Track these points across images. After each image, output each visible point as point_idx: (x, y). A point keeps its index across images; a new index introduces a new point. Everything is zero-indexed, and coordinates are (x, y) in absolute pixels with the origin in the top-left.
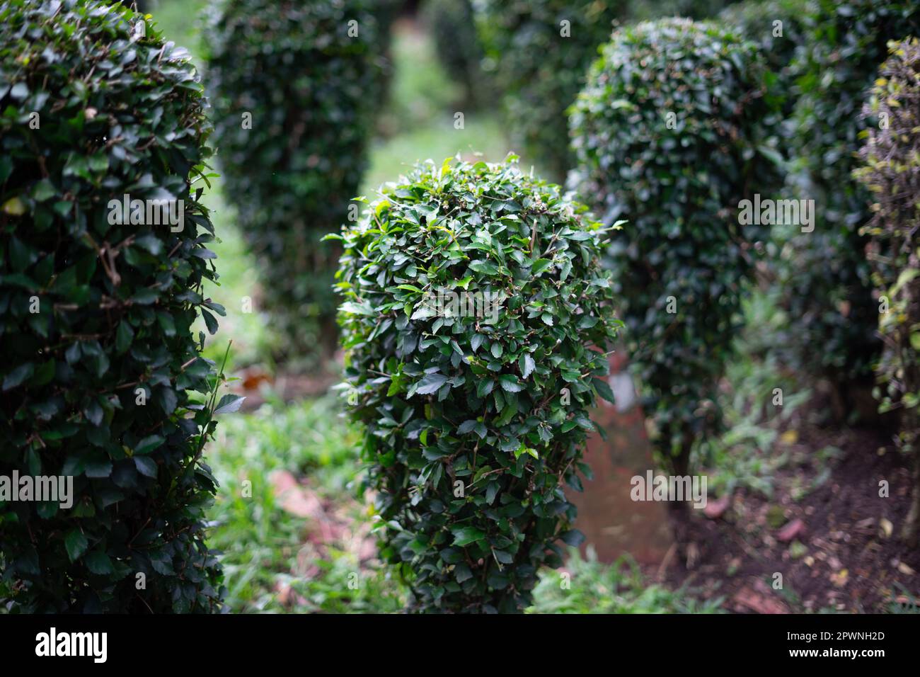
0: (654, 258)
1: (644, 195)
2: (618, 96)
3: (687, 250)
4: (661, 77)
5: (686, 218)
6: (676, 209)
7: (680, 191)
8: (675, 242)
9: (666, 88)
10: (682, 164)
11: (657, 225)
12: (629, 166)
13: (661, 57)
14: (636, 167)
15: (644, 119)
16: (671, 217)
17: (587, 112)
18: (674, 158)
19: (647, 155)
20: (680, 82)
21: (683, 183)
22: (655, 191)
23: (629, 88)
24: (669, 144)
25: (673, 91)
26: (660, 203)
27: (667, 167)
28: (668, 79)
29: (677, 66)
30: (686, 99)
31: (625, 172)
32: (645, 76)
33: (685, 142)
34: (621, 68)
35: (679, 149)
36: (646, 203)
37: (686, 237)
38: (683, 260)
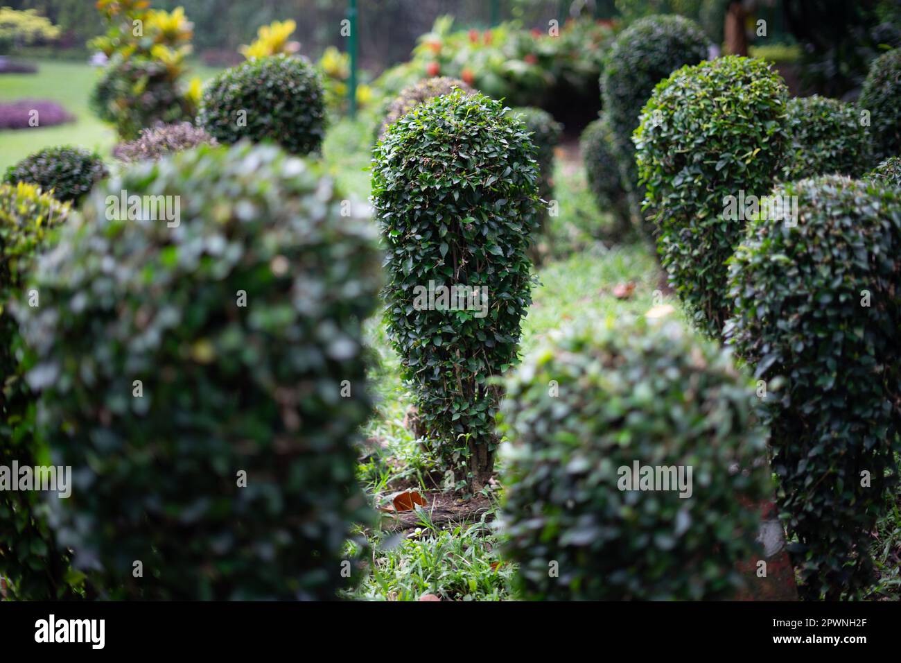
0: (808, 409)
1: (800, 348)
2: (776, 250)
3: (840, 404)
4: (820, 233)
5: (841, 372)
6: (831, 363)
7: (836, 345)
8: (829, 395)
9: (825, 244)
10: (839, 319)
11: (811, 378)
12: (786, 319)
13: (820, 214)
14: (792, 320)
15: (801, 273)
16: (827, 370)
17: (745, 263)
18: (830, 313)
19: (803, 309)
20: (839, 239)
21: (839, 337)
22: (810, 344)
23: (787, 242)
24: (826, 299)
25: (831, 247)
26: (815, 357)
27: (824, 321)
28: (827, 235)
29: (837, 223)
30: (845, 256)
31: (781, 324)
32: (804, 231)
33: (842, 298)
34: (780, 222)
35: (835, 304)
36: (800, 354)
37: (840, 390)
38: (836, 413)
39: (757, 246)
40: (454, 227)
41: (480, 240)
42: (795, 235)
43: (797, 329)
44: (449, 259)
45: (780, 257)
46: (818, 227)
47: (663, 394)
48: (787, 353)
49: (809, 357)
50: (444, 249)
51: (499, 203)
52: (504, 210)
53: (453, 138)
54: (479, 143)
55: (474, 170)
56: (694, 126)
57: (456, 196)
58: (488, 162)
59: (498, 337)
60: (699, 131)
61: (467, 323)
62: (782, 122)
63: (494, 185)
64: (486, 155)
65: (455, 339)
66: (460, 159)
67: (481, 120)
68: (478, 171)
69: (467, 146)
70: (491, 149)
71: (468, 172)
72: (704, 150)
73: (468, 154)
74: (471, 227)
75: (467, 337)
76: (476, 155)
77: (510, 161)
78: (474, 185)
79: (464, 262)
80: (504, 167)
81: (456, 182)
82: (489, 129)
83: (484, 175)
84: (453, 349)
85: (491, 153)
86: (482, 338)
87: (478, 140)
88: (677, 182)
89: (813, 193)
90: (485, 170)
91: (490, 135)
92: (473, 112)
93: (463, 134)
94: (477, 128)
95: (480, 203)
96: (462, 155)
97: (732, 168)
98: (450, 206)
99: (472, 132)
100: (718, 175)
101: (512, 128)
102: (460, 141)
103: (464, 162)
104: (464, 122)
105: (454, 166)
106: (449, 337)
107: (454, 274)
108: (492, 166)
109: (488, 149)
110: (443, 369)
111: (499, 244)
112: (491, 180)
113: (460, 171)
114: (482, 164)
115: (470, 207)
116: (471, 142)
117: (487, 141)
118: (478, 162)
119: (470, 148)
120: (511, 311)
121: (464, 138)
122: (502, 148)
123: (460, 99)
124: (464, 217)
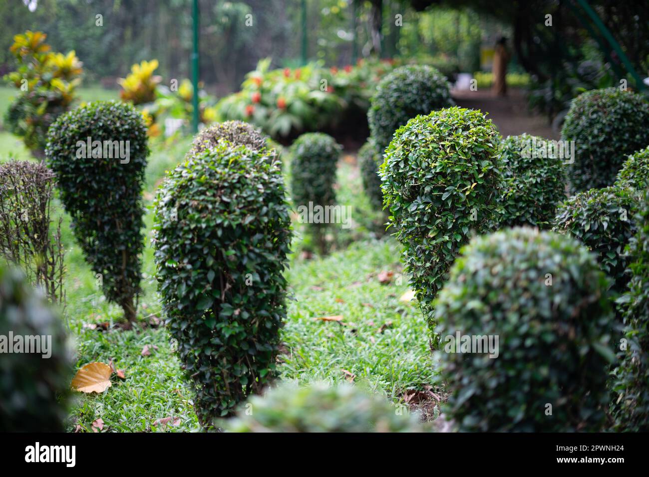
39: (457, 291)
40: (219, 257)
41: (242, 269)
42: (487, 285)
43: (491, 367)
44: (217, 284)
45: (476, 304)
46: (508, 279)
48: (483, 386)
49: (501, 392)
50: (211, 276)
51: (258, 236)
52: (262, 241)
53: (218, 185)
54: (239, 188)
55: (234, 211)
56: (424, 165)
57: (220, 233)
58: (246, 204)
59: (259, 347)
60: (428, 168)
61: (231, 336)
62: (494, 161)
63: (251, 223)
64: (245, 198)
65: (222, 349)
66: (222, 202)
67: (241, 168)
68: (238, 212)
69: (229, 191)
70: (249, 193)
71: (230, 213)
72: (433, 184)
73: (230, 197)
74: (233, 258)
75: (232, 347)
76: (237, 198)
77: (266, 202)
78: (234, 224)
79: (228, 286)
80: (261, 208)
81: (219, 221)
82: (247, 176)
83: (243, 215)
84: (221, 357)
85: (249, 196)
86: (245, 347)
87: (238, 185)
88: (412, 208)
89: (504, 248)
90: (245, 211)
91: (248, 181)
92: (236, 162)
93: (225, 181)
94: (237, 176)
95: (241, 238)
96: (225, 199)
97: (454, 198)
98: (215, 241)
99: (233, 179)
100: (444, 203)
101: (268, 174)
102: (223, 187)
103: (227, 204)
104: (227, 170)
105: (217, 208)
106: (218, 347)
107: (221, 296)
108: (250, 207)
109: (246, 193)
110: (213, 374)
111: (258, 271)
112: (249, 219)
113: (222, 212)
114: (241, 206)
115: (232, 241)
116: (232, 188)
117: (246, 186)
118: (238, 204)
119: (232, 192)
120: (269, 325)
121: (226, 184)
122: (258, 192)
123: (226, 151)
124: (227, 249)
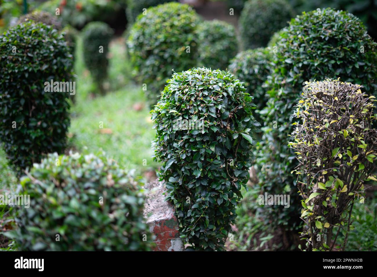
0: (190, 186)
1: (184, 157)
2: (172, 107)
3: (205, 183)
4: (193, 99)
5: (204, 168)
6: (199, 164)
7: (201, 155)
8: (200, 179)
9: (195, 105)
10: (202, 142)
11: (190, 171)
12: (177, 142)
13: (193, 89)
14: (180, 143)
15: (183, 118)
16: (198, 168)
17: (159, 113)
18: (198, 139)
19: (185, 137)
20: (202, 102)
21: (203, 151)
22: (189, 155)
23: (177, 104)
24: (196, 133)
25: (198, 106)
26: (192, 160)
27: (195, 143)
28: (195, 100)
29: (201, 94)
30: (204, 111)
31: (175, 145)
32: (185, 98)
34: (174, 93)
35: (200, 135)
36: (185, 159)
37: (204, 177)
38: (204, 188)
39: (164, 104)
40: (27, 90)
41: (41, 97)
42: (180, 100)
43: (183, 147)
44: (27, 107)
45: (174, 111)
46: (192, 95)
47: (86, 203)
48: (179, 159)
49: (189, 161)
50: (23, 102)
53: (25, 46)
54: (38, 48)
55: (36, 62)
57: (27, 75)
58: (43, 58)
59: (54, 144)
60: (156, 39)
61: (36, 138)
63: (46, 69)
64: (42, 54)
65: (31, 146)
66: (28, 57)
67: (39, 36)
68: (38, 62)
69: (32, 50)
70: (45, 51)
71: (33, 63)
72: (159, 48)
73: (33, 54)
74: (36, 91)
75: (37, 145)
76: (37, 54)
77: (55, 57)
78: (36, 70)
79: (33, 108)
80: (52, 60)
81: (26, 68)
82: (43, 41)
83: (41, 65)
84: (30, 150)
85: (45, 53)
86: (45, 144)
87: (38, 46)
88: (148, 63)
90: (42, 62)
91: (44, 44)
92: (36, 33)
93: (30, 44)
94: (37, 41)
95: (40, 78)
96: (30, 55)
97: (172, 57)
98: (24, 81)
99: (35, 42)
100: (166, 60)
101: (57, 40)
102: (28, 48)
103: (31, 58)
104: (30, 37)
105: (25, 61)
106: (27, 145)
107: (29, 114)
108: (45, 59)
109: (43, 51)
110: (26, 161)
111: (51, 99)
112: (45, 67)
113: (27, 63)
114: (40, 59)
115: (35, 80)
116: (34, 48)
117: (42, 47)
118: (38, 58)
119: (34, 51)
120: (59, 131)
121: (30, 46)
122: (50, 51)
123: (30, 26)
124: (31, 85)
